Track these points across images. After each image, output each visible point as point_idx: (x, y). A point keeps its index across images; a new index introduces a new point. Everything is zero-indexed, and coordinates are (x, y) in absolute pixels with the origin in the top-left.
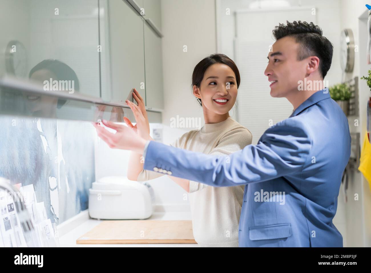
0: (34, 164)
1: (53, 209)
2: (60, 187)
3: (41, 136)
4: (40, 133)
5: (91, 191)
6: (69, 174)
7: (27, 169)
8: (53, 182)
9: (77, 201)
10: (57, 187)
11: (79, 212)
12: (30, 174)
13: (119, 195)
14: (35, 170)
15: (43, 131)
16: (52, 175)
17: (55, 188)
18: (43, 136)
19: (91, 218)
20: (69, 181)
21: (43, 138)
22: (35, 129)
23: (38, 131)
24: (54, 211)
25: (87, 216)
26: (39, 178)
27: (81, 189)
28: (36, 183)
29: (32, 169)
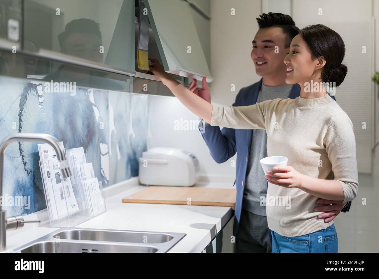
0: (86, 131)
1: (103, 172)
2: (110, 154)
3: (93, 107)
4: (92, 104)
5: (141, 159)
6: (120, 143)
7: (79, 134)
8: (103, 148)
9: (127, 167)
10: (108, 153)
11: (130, 178)
12: (82, 139)
13: (166, 164)
14: (87, 136)
15: (95, 102)
16: (104, 142)
17: (106, 154)
18: (95, 106)
19: (141, 184)
20: (120, 148)
21: (95, 109)
22: (88, 100)
23: (91, 102)
24: (104, 174)
25: (137, 182)
26: (91, 143)
27: (132, 157)
28: (88, 147)
29: (84, 135)
